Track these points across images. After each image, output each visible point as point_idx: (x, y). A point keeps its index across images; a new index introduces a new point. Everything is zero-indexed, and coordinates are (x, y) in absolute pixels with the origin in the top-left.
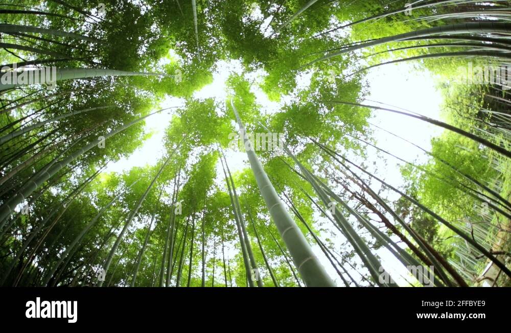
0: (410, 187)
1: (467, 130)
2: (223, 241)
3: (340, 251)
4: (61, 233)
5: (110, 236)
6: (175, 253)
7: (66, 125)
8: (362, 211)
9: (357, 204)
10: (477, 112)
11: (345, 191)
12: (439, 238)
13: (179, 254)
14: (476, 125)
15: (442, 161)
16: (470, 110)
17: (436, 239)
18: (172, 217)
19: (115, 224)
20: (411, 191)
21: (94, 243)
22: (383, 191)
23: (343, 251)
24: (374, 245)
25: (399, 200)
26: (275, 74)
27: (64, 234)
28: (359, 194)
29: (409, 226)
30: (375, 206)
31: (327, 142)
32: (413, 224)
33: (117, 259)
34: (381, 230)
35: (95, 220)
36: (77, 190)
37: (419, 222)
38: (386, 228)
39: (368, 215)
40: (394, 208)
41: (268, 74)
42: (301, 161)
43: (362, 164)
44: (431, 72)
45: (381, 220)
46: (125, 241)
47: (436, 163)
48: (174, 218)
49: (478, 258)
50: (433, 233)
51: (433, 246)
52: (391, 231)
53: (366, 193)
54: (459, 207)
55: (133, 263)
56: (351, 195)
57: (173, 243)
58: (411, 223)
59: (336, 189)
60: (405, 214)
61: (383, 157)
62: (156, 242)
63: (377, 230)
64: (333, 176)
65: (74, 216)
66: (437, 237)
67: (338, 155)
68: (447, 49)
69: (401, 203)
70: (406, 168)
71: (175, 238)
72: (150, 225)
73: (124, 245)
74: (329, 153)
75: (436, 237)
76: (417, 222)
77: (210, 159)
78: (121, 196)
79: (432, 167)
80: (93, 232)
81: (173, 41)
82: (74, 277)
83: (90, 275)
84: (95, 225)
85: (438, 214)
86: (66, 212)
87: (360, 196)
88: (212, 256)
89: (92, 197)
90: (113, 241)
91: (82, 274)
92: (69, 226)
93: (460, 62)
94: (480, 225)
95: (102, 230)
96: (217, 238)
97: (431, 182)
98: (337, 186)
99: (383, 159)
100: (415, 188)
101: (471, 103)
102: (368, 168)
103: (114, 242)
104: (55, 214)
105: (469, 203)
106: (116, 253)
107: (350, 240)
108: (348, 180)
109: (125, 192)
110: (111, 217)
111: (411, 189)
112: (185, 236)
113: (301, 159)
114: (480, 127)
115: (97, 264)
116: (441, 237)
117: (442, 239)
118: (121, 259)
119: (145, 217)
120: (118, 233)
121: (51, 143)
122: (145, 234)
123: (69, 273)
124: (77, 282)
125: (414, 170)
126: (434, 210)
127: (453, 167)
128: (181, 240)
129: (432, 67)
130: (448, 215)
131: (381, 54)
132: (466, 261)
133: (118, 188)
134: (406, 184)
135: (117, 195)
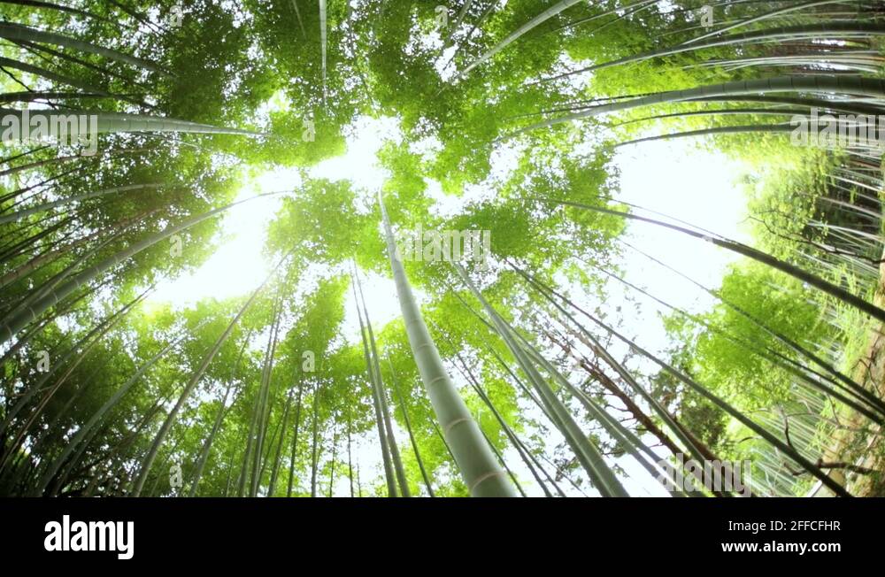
0: (680, 352)
1: (783, 258)
2: (349, 431)
3: (554, 458)
4: (73, 399)
5: (156, 411)
6: (266, 447)
7: (91, 209)
8: (593, 390)
9: (585, 379)
10: (802, 226)
11: (565, 356)
12: (727, 440)
13: (273, 450)
14: (799, 248)
15: (737, 309)
16: (790, 223)
17: (723, 441)
18: (264, 386)
19: (165, 391)
20: (681, 359)
21: (126, 421)
22: (631, 357)
23: (558, 457)
24: (612, 449)
25: (660, 373)
26: (456, 148)
27: (76, 402)
28: (588, 363)
29: (675, 420)
30: (617, 384)
31: (539, 270)
32: (683, 416)
33: (166, 452)
34: (624, 424)
35: (130, 381)
36: (102, 326)
37: (692, 413)
38: (635, 420)
39: (605, 397)
40: (649, 388)
41: (443, 147)
42: (491, 302)
43: (598, 310)
44: (725, 154)
45: (625, 407)
46: (181, 422)
47: (727, 312)
48: (267, 388)
49: (796, 474)
50: (718, 430)
51: (717, 453)
52: (644, 427)
53: (601, 360)
54: (765, 388)
55: (193, 460)
56: (575, 362)
57: (263, 431)
58: (679, 414)
59: (550, 350)
60: (669, 397)
61: (633, 299)
62: (235, 427)
63: (617, 424)
64: (545, 328)
65: (95, 372)
66: (725, 437)
67: (556, 294)
68: (756, 117)
69: (661, 379)
70: (674, 319)
71: (267, 423)
72: (225, 398)
73: (179, 429)
74: (541, 288)
75: (722, 438)
76: (690, 413)
77: (336, 287)
78: (178, 343)
79: (721, 318)
80: (127, 402)
81: (283, 77)
82: (91, 478)
83: (118, 477)
84: (130, 391)
85: (726, 401)
86: (81, 363)
87: (591, 364)
88: (330, 457)
89: (129, 340)
90: (160, 420)
91: (105, 473)
92: (85, 389)
93: (778, 140)
94: (802, 418)
95: (141, 400)
96: (340, 427)
97: (715, 345)
98: (552, 346)
99: (634, 303)
100: (688, 354)
101: (794, 211)
102: (606, 318)
103: (161, 423)
104: (62, 367)
105: (782, 381)
106: (165, 442)
107: (569, 440)
108: (571, 337)
109: (186, 338)
110: (158, 379)
111: (682, 355)
112: (285, 421)
113: (492, 298)
114: (807, 251)
115: (131, 458)
116: (732, 439)
117: (733, 442)
118: (172, 452)
119: (217, 383)
120: (170, 407)
121: (63, 239)
122: (216, 412)
123: (83, 469)
124: (96, 487)
125: (686, 323)
126: (720, 393)
127: (756, 320)
128: (277, 427)
129: (728, 147)
130: (744, 400)
131: (642, 122)
132: (776, 478)
133: (174, 329)
134: (673, 347)
135: (172, 342)
